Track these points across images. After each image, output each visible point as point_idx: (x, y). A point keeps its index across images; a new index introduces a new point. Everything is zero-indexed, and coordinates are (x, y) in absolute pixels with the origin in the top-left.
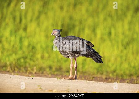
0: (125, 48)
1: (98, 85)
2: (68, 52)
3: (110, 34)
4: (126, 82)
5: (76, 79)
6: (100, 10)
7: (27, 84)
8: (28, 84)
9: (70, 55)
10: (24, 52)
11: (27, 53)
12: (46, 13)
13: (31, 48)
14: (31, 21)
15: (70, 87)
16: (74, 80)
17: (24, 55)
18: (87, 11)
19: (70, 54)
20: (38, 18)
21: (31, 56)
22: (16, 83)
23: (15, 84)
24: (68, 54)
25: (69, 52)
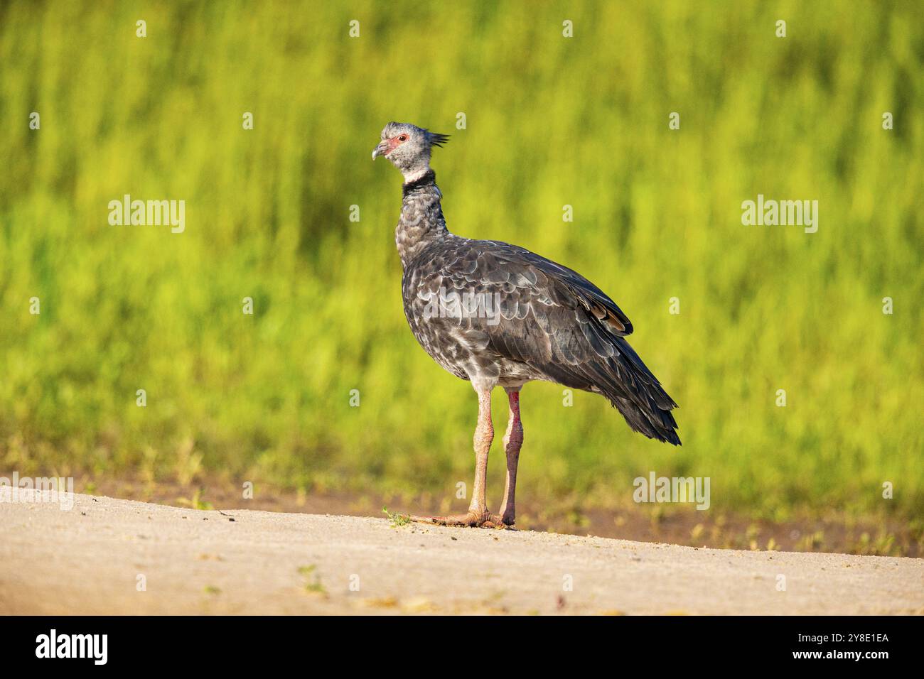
0: (735, 316)
1: (675, 565)
2: (464, 343)
3: (624, 220)
4: (808, 541)
5: (508, 521)
6: (546, 60)
7: (220, 559)
8: (222, 555)
9: (472, 360)
10: (68, 339)
11: (91, 345)
12: (195, 82)
13: (108, 308)
14: (104, 130)
15: (498, 576)
16: (502, 532)
17: (73, 357)
18: (465, 67)
19: (476, 353)
20: (146, 112)
21: (122, 365)
22: (141, 549)
23: (138, 560)
24: (463, 354)
25: (468, 338)
